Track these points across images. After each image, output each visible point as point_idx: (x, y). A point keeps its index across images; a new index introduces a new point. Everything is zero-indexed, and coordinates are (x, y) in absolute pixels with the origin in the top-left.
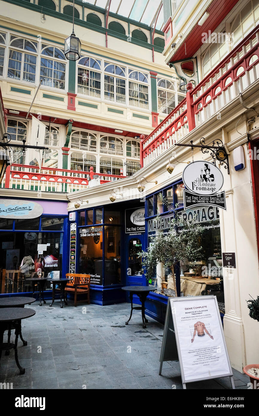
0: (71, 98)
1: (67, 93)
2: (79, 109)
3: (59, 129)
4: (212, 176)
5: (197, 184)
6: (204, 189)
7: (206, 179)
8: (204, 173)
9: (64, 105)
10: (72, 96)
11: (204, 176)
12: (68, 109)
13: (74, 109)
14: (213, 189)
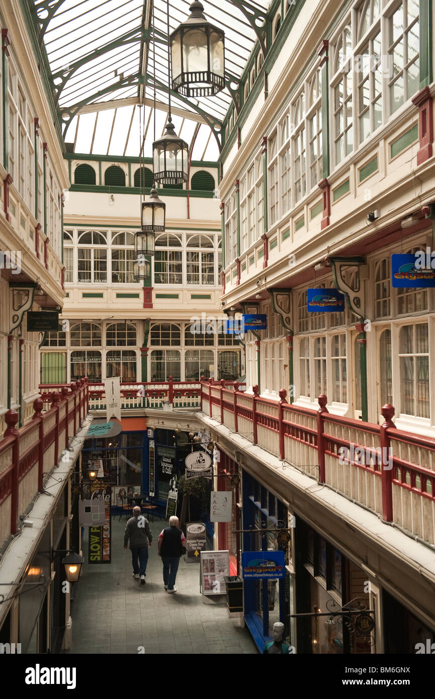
0: (147, 293)
1: (143, 288)
2: (157, 303)
3: (137, 325)
4: (204, 460)
5: (194, 466)
6: (198, 468)
7: (200, 462)
8: (199, 459)
9: (139, 303)
10: (148, 290)
11: (199, 460)
12: (144, 308)
13: (151, 306)
14: (204, 468)
